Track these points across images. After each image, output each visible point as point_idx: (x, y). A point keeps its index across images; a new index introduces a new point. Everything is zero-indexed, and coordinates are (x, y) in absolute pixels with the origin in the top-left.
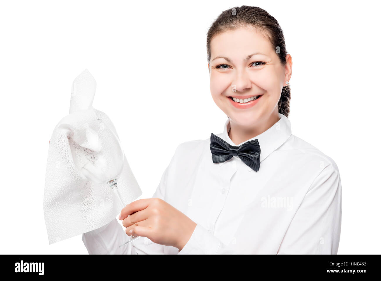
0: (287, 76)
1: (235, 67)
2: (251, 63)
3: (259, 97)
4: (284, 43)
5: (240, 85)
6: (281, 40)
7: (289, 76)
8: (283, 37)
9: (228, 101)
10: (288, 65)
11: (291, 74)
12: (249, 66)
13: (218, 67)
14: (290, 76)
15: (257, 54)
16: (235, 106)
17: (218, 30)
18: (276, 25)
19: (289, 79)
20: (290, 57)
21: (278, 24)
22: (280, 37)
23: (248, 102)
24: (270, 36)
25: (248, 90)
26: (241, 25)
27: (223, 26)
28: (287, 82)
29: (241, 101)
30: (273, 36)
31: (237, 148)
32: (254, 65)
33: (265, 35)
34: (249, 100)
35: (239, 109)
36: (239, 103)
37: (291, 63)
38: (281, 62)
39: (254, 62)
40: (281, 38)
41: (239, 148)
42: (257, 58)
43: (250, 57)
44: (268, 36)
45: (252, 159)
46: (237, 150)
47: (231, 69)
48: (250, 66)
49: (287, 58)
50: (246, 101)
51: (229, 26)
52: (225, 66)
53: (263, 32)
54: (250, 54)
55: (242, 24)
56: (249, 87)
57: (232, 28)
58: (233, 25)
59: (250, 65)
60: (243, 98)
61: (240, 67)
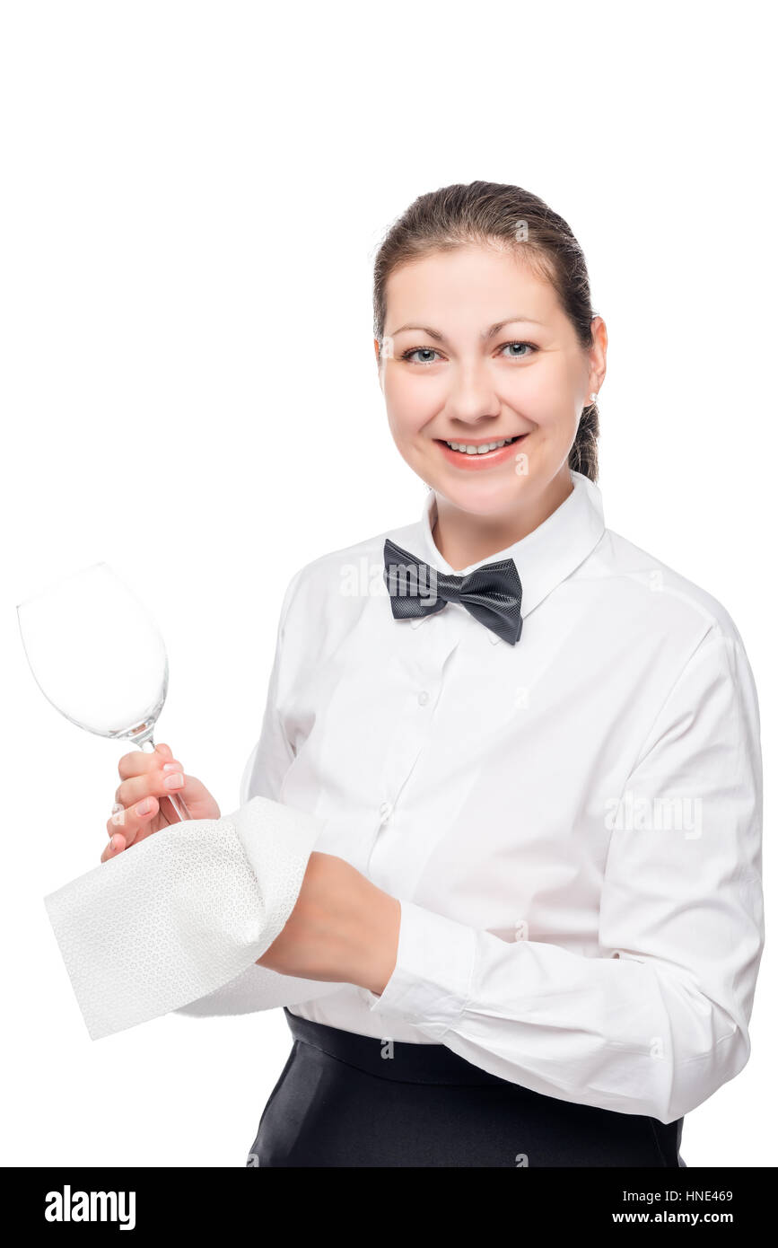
0: (594, 377)
1: (455, 355)
2: (499, 346)
3: (516, 439)
4: (588, 288)
5: (469, 407)
6: (580, 280)
7: (599, 377)
8: (586, 271)
9: (437, 451)
10: (597, 346)
11: (603, 372)
12: (493, 354)
13: (407, 356)
14: (601, 380)
15: (518, 320)
16: (454, 462)
17: (408, 253)
18: (567, 241)
19: (599, 387)
20: (602, 327)
21: (572, 236)
22: (577, 272)
23: (490, 451)
24: (551, 269)
25: (489, 419)
26: (472, 239)
27: (422, 241)
28: (594, 395)
29: (471, 450)
30: (559, 271)
31: (459, 580)
32: (507, 351)
33: (538, 267)
34: (492, 447)
35: (463, 472)
36: (465, 453)
37: (604, 342)
38: (579, 341)
39: (508, 343)
40: (581, 274)
41: (464, 583)
42: (517, 332)
43: (497, 328)
44: (546, 269)
45: (499, 613)
46: (458, 587)
47: (444, 364)
48: (497, 352)
49: (594, 329)
50: (484, 449)
51: (440, 241)
52: (426, 354)
53: (535, 258)
54: (497, 321)
55: (475, 237)
56: (493, 412)
57: (447, 248)
58: (449, 240)
59: (496, 349)
60: (477, 444)
61: (469, 355)
